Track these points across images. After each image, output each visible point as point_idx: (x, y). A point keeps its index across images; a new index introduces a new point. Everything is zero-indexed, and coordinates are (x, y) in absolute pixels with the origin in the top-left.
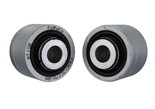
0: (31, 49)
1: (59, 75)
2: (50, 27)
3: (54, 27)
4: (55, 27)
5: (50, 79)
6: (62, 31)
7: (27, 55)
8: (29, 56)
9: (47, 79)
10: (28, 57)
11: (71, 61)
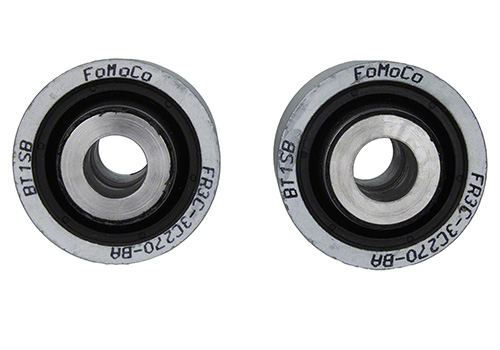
0: (34, 159)
1: (163, 237)
2: (93, 72)
3: (109, 67)
4: (115, 66)
5: (130, 252)
6: (147, 77)
7: (23, 181)
8: (32, 184)
9: (118, 254)
10: (29, 188)
11: (206, 180)
